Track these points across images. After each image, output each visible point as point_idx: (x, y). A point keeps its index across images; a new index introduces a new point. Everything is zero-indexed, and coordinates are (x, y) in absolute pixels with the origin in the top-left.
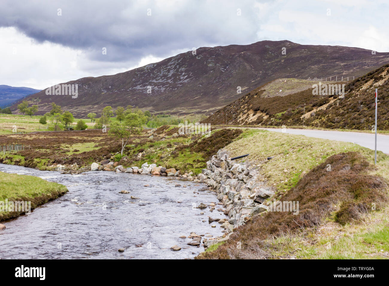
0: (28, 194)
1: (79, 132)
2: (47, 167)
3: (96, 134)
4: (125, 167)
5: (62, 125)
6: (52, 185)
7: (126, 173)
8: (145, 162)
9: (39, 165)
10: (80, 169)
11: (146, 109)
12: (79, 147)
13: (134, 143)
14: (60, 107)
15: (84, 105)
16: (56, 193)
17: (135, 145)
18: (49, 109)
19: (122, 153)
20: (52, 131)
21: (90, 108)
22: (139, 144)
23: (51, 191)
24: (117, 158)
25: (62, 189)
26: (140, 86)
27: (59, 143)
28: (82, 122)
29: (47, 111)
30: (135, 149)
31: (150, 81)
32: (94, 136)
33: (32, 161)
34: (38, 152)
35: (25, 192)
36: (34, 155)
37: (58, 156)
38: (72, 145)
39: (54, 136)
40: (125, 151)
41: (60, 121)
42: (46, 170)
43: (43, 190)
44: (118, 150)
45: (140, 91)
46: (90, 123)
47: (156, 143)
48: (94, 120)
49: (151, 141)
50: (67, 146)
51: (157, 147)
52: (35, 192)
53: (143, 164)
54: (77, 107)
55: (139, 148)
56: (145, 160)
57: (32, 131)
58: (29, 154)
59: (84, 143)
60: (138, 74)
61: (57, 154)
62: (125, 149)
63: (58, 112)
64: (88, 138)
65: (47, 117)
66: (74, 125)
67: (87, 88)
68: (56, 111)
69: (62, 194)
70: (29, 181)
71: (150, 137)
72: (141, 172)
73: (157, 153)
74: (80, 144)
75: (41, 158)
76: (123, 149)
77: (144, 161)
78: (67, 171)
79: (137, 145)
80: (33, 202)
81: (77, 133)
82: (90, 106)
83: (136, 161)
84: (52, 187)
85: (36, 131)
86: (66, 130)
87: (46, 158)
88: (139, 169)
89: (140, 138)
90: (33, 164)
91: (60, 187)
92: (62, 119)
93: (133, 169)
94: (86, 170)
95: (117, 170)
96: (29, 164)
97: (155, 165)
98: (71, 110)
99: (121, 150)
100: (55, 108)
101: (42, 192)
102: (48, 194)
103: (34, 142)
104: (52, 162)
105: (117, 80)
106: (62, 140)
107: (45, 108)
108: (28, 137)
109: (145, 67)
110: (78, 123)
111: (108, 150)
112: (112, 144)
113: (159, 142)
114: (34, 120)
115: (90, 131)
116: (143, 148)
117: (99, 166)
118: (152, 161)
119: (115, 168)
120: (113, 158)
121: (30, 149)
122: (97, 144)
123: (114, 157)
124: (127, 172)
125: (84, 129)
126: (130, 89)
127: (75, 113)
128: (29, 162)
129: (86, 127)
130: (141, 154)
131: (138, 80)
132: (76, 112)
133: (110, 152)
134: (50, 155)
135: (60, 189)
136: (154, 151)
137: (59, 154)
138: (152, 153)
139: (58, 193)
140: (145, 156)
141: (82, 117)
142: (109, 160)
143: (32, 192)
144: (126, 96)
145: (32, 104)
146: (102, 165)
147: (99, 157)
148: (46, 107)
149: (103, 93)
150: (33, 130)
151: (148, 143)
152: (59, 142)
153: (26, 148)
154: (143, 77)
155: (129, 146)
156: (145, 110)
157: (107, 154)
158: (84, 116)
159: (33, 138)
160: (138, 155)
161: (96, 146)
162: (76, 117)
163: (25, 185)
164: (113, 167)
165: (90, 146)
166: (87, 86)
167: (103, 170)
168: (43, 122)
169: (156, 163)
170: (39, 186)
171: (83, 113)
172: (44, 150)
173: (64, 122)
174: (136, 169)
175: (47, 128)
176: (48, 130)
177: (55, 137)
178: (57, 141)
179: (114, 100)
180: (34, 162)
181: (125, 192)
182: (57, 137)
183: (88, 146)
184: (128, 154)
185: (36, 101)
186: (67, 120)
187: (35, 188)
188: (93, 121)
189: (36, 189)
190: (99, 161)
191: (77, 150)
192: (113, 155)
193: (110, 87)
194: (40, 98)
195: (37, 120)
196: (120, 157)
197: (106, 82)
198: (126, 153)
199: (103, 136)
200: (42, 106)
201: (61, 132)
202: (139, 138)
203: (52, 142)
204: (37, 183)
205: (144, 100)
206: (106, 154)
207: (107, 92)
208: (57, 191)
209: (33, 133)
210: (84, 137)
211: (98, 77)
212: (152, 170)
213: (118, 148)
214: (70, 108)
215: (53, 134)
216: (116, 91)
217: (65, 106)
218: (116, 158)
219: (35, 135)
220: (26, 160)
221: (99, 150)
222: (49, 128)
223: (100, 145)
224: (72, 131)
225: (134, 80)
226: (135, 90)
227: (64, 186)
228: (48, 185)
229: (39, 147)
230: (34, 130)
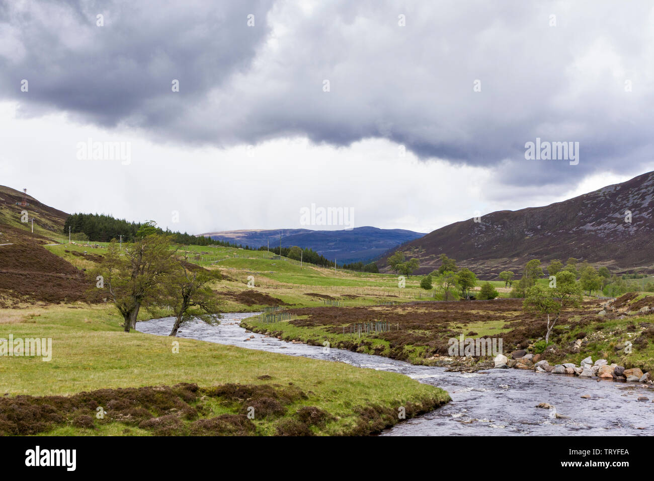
0: (384, 401)
1: (484, 303)
2: (424, 360)
3: (511, 307)
4: (551, 363)
5: (457, 290)
6: (424, 388)
7: (553, 373)
8: (587, 357)
9: (411, 355)
10: (476, 365)
11: (604, 264)
12: (478, 327)
13: (569, 323)
14: (454, 262)
15: (496, 258)
16: (430, 402)
17: (570, 325)
18: (438, 264)
19: (547, 339)
20: (440, 301)
21: (505, 263)
22: (577, 324)
23: (422, 398)
24: (540, 348)
25: (440, 396)
26: (591, 224)
27: (447, 321)
28: (490, 287)
29: (435, 268)
30: (570, 333)
31: (610, 215)
32: (506, 309)
33: (401, 349)
34: (410, 334)
35: (380, 398)
36: (405, 340)
37: (442, 341)
38: (468, 325)
39: (441, 309)
40: (553, 335)
41: (454, 284)
42: (421, 364)
43: (408, 397)
44: (542, 334)
45: (592, 233)
46: (504, 289)
47: (607, 323)
48: (511, 284)
49: (599, 320)
50: (459, 325)
51: (608, 330)
52: (396, 399)
53: (583, 358)
54: (484, 261)
55: (577, 331)
56: (587, 353)
57: (409, 300)
58: (396, 338)
59: (487, 322)
60: (588, 204)
61: (441, 339)
62: (552, 333)
63: (450, 270)
64: (496, 312)
65: (433, 278)
66: (476, 290)
67: (499, 229)
68: (448, 268)
69: (440, 405)
70: (389, 380)
71: (600, 313)
72: (579, 374)
73: (608, 341)
74: (480, 323)
75: (415, 344)
76: (549, 332)
77: (585, 354)
78: (454, 367)
79: (574, 325)
80: (392, 415)
81: (479, 305)
82: (505, 259)
83: (572, 353)
84: (423, 392)
85: (414, 300)
86: (463, 300)
87: (423, 344)
88: (577, 368)
89: (584, 314)
90: (402, 354)
91: (438, 393)
92: (457, 281)
93: (566, 367)
94: (485, 366)
95: (539, 368)
96: (397, 355)
97: (604, 361)
98: (474, 266)
99: (545, 334)
100: (445, 262)
101: (408, 400)
102: (417, 404)
103: (408, 319)
104: (432, 352)
105: (550, 216)
106: (453, 315)
107: (431, 263)
108: (399, 311)
109: (600, 191)
110: (482, 287)
111: (524, 334)
112: (533, 323)
113: (612, 321)
114: (413, 283)
115: (502, 302)
116: (584, 331)
117: (509, 360)
118: (599, 354)
119: (536, 365)
120: (532, 348)
121: (400, 329)
122: (509, 323)
123: (533, 345)
124: (555, 371)
125: (493, 298)
126: (574, 229)
127: (481, 272)
128: (396, 350)
129: (496, 294)
130: (579, 342)
131: (587, 214)
132: (482, 269)
133: (527, 337)
134: (429, 340)
135: (436, 396)
136: (603, 337)
137: (444, 338)
138: (599, 340)
139: (433, 403)
140: (587, 344)
141: (492, 278)
142: (526, 350)
143: (392, 399)
144: (566, 242)
145: (411, 257)
146: (513, 358)
147: (508, 345)
148: (433, 262)
149: (528, 238)
150: (410, 298)
151: (594, 323)
152: (446, 318)
153: (394, 328)
154: (597, 209)
155: (561, 327)
156: (600, 265)
157: (522, 341)
158: (496, 276)
159: (407, 311)
160: (574, 343)
161: (506, 327)
162: (480, 278)
163: (381, 386)
164: (532, 363)
165: (496, 327)
166: (499, 226)
167: (516, 367)
168: (426, 286)
169: (607, 359)
170: (403, 389)
171: (493, 272)
172: (421, 331)
173: (460, 286)
174: (571, 367)
175: (432, 295)
176: (433, 300)
177: (442, 311)
178: (444, 318)
179: (546, 248)
180: (404, 351)
181: (546, 406)
182: (445, 311)
183: (493, 327)
184: (559, 341)
185: (418, 251)
186: (465, 282)
187: (396, 392)
188: (509, 284)
189: (398, 394)
190: (509, 352)
191: (474, 332)
192: (532, 342)
193: (539, 227)
194: (423, 247)
195: (417, 283)
196: (543, 346)
197: (532, 219)
198: (555, 339)
199: (521, 310)
200: (426, 260)
201: (454, 303)
202: (582, 315)
203: (436, 319)
204: (400, 384)
205: (599, 248)
206: (520, 341)
207: (533, 235)
208: (433, 399)
209: (409, 303)
210: (489, 312)
211: (519, 211)
212: (600, 371)
213: (540, 332)
214: (472, 263)
215: (441, 305)
216: (549, 234)
217: (463, 259)
218: (536, 347)
219: (412, 307)
220: (391, 347)
221: (510, 332)
222: (436, 296)
223: (512, 325)
224: (472, 301)
225: (580, 214)
226: (583, 231)
227: (445, 392)
228: (417, 388)
229: (414, 326)
230: (412, 300)
